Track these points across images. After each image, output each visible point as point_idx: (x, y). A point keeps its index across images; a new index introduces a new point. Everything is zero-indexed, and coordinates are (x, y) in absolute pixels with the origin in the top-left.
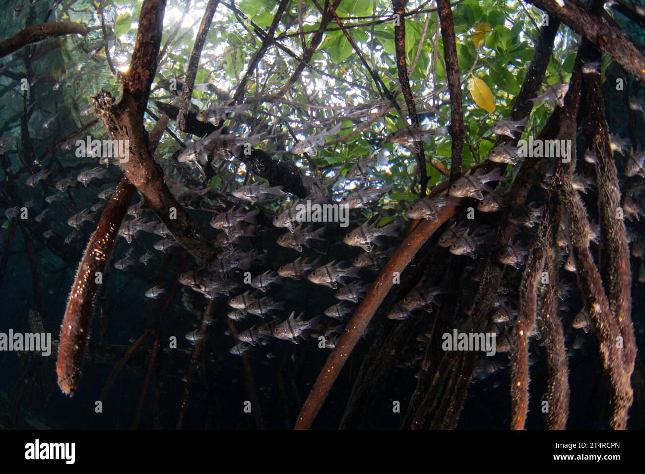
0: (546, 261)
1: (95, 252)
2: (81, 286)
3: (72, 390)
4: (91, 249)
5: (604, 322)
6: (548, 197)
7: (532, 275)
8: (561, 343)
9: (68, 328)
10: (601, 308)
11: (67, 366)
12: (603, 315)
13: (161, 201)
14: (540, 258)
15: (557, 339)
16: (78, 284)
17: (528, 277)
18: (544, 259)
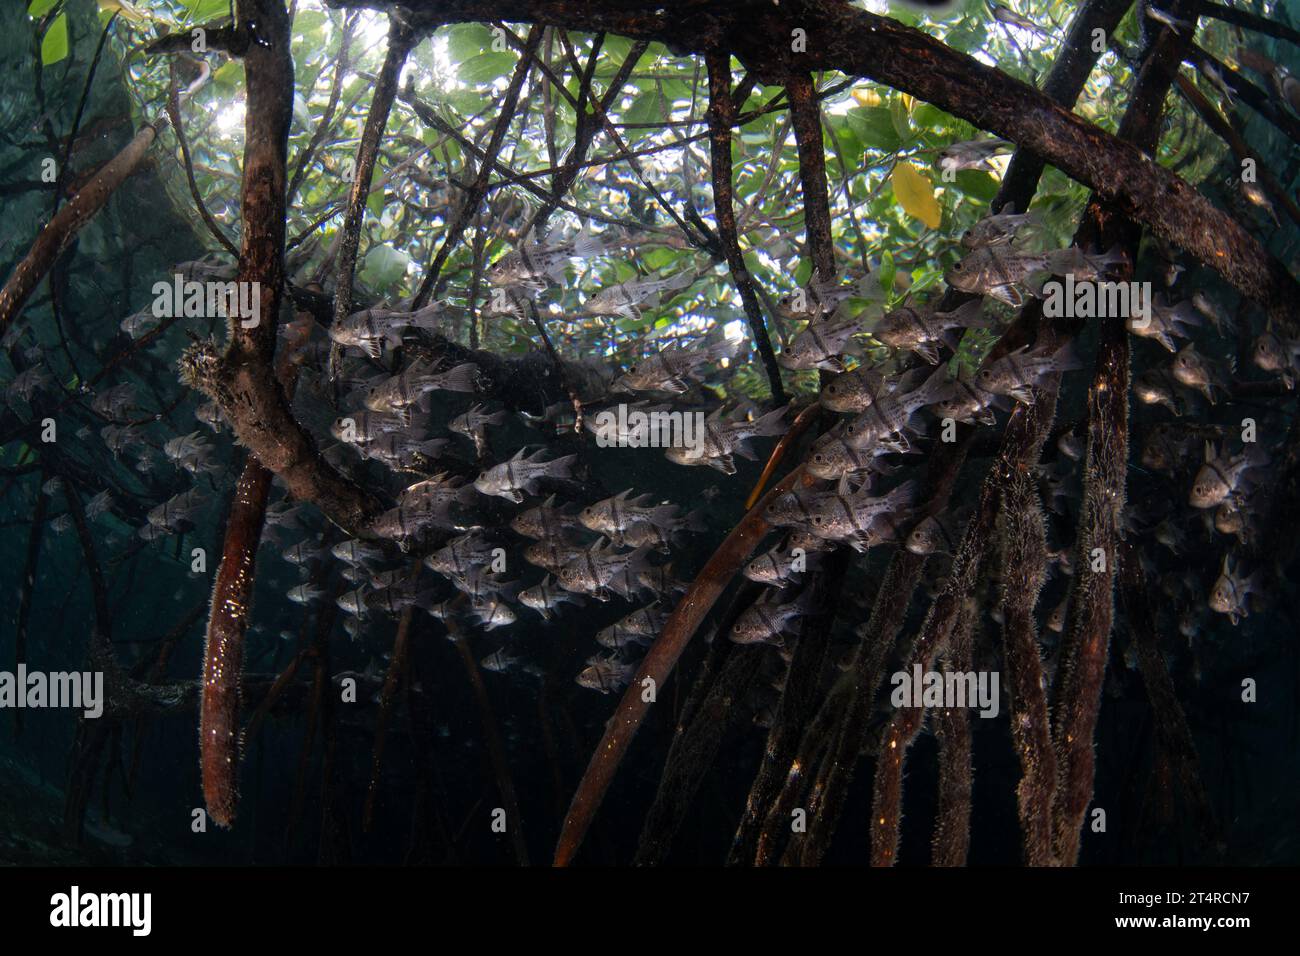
0: (959, 618)
1: (229, 605)
2: (217, 664)
3: (231, 822)
4: (221, 602)
5: (1032, 746)
6: (984, 497)
7: (926, 647)
8: (963, 760)
9: (210, 734)
10: (1031, 721)
11: (219, 790)
12: (1034, 733)
13: (317, 487)
14: (950, 613)
15: (956, 755)
16: (211, 663)
17: (919, 651)
18: (954, 617)
